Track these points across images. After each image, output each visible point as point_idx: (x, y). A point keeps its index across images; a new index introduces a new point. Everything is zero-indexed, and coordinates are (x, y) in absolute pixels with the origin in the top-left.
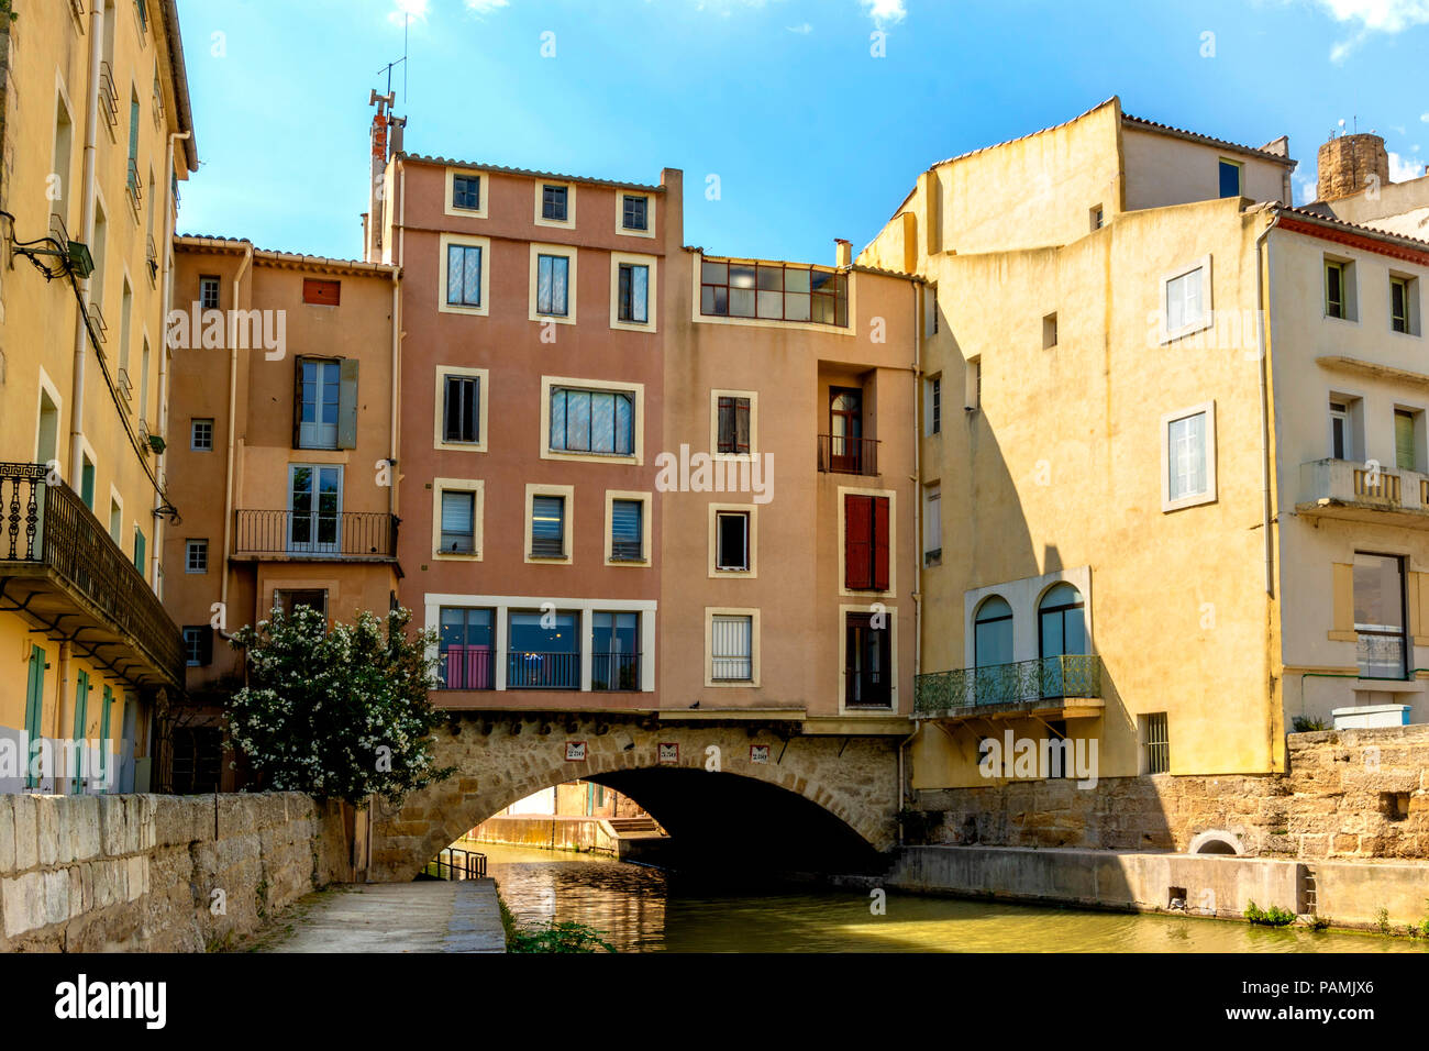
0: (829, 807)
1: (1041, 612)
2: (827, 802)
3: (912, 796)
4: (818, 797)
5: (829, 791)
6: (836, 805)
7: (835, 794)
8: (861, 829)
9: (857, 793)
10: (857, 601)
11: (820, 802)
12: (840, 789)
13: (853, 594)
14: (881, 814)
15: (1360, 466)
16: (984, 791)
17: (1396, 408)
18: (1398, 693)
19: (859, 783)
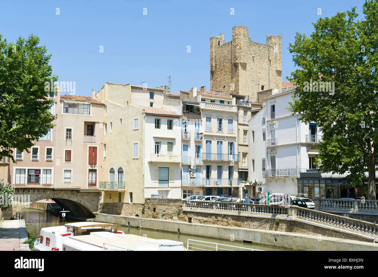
1: (119, 172)
6: (87, 205)
7: (87, 203)
8: (91, 210)
9: (91, 203)
10: (91, 167)
11: (84, 205)
13: (90, 165)
14: (95, 207)
15: (158, 155)
16: (110, 204)
17: (168, 143)
18: (167, 190)
19: (91, 201)
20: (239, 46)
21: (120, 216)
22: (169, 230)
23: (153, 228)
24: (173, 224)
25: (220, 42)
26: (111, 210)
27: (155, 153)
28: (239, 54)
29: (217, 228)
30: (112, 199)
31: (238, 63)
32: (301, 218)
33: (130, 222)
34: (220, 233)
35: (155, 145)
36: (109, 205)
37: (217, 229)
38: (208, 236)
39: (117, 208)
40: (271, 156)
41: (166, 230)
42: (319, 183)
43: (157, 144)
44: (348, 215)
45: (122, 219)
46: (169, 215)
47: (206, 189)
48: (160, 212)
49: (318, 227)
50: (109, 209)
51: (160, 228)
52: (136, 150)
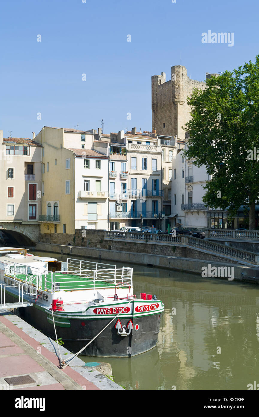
0: (27, 236)
1: (54, 207)
2: (27, 235)
3: (41, 234)
4: (25, 234)
5: (27, 233)
6: (28, 236)
7: (28, 234)
8: (32, 240)
9: (32, 234)
10: (31, 202)
11: (26, 235)
12: (29, 233)
13: (30, 201)
14: (36, 237)
15: (87, 191)
16: (48, 234)
17: (96, 180)
18: (96, 222)
19: (33, 232)
20: (177, 85)
21: (55, 244)
22: (93, 256)
23: (80, 254)
24: (95, 251)
25: (161, 80)
26: (49, 239)
27: (85, 190)
28: (178, 93)
29: (128, 253)
30: (49, 230)
31: (177, 101)
32: (190, 245)
33: (63, 250)
34: (130, 258)
35: (85, 183)
36: (47, 236)
37: (128, 255)
38: (122, 260)
39: (54, 238)
40: (188, 192)
41: (90, 256)
42: (222, 215)
43: (86, 182)
44: (228, 242)
45: (57, 247)
46: (94, 243)
47: (131, 221)
48: (87, 241)
49: (202, 252)
50: (47, 239)
51: (86, 254)
52: (68, 187)
